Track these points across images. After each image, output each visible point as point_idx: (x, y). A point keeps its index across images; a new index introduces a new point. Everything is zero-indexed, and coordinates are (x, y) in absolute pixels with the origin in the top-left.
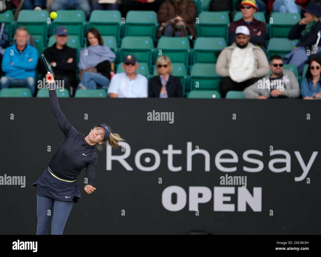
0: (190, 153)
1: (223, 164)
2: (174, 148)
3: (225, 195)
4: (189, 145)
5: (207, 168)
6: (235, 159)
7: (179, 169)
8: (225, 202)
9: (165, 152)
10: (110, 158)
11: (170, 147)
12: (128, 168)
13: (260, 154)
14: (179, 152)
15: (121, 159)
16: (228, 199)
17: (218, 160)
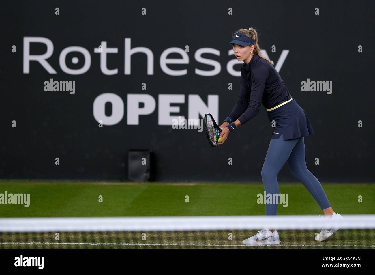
0: (129, 52)
1: (170, 66)
2: (108, 46)
3: (172, 105)
4: (128, 42)
5: (150, 71)
6: (186, 60)
7: (115, 72)
8: (172, 114)
9: (97, 50)
10: (27, 58)
11: (104, 44)
12: (51, 70)
13: (217, 53)
14: (115, 50)
15: (42, 59)
16: (177, 110)
17: (164, 61)
